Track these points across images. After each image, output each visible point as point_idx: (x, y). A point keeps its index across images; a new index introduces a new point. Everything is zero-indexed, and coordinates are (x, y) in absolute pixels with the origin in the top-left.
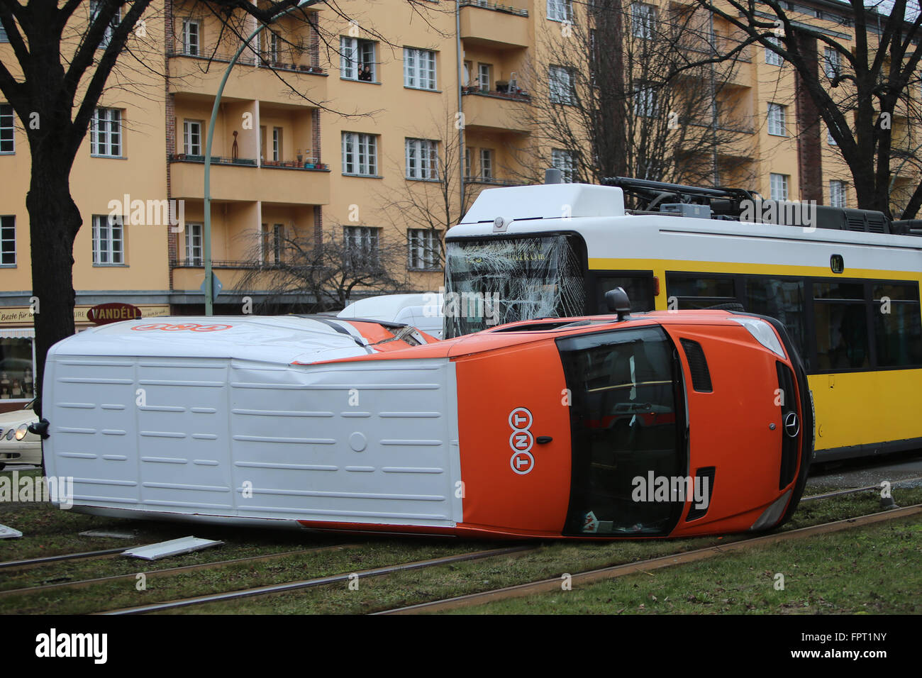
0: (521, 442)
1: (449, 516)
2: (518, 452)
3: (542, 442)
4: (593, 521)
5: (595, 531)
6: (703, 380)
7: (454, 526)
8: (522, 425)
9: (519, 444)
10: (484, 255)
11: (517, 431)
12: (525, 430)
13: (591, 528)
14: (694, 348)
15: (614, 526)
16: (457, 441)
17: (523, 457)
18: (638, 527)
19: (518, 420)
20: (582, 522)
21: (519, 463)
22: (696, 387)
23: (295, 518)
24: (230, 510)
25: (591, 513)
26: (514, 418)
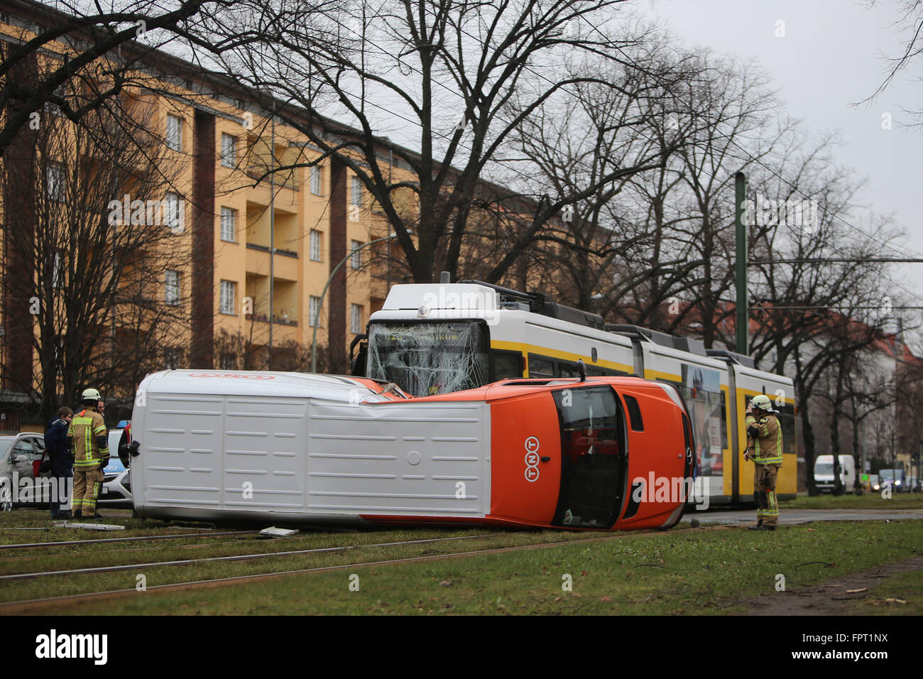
0: (532, 459)
1: (481, 509)
2: (530, 466)
3: (544, 460)
4: (569, 516)
5: (570, 523)
6: (638, 424)
7: (484, 517)
8: (533, 449)
9: (531, 461)
10: (409, 334)
11: (530, 452)
12: (534, 452)
13: (568, 521)
14: (632, 401)
15: (581, 521)
16: (489, 458)
17: (533, 470)
18: (594, 522)
19: (531, 445)
20: (563, 517)
21: (530, 474)
22: (633, 428)
23: (357, 513)
24: (302, 508)
25: (569, 511)
26: (528, 443)
